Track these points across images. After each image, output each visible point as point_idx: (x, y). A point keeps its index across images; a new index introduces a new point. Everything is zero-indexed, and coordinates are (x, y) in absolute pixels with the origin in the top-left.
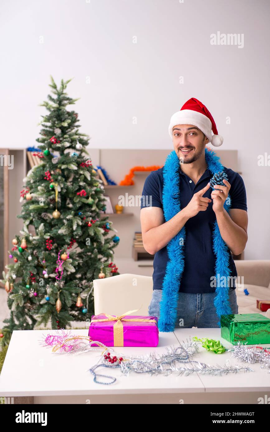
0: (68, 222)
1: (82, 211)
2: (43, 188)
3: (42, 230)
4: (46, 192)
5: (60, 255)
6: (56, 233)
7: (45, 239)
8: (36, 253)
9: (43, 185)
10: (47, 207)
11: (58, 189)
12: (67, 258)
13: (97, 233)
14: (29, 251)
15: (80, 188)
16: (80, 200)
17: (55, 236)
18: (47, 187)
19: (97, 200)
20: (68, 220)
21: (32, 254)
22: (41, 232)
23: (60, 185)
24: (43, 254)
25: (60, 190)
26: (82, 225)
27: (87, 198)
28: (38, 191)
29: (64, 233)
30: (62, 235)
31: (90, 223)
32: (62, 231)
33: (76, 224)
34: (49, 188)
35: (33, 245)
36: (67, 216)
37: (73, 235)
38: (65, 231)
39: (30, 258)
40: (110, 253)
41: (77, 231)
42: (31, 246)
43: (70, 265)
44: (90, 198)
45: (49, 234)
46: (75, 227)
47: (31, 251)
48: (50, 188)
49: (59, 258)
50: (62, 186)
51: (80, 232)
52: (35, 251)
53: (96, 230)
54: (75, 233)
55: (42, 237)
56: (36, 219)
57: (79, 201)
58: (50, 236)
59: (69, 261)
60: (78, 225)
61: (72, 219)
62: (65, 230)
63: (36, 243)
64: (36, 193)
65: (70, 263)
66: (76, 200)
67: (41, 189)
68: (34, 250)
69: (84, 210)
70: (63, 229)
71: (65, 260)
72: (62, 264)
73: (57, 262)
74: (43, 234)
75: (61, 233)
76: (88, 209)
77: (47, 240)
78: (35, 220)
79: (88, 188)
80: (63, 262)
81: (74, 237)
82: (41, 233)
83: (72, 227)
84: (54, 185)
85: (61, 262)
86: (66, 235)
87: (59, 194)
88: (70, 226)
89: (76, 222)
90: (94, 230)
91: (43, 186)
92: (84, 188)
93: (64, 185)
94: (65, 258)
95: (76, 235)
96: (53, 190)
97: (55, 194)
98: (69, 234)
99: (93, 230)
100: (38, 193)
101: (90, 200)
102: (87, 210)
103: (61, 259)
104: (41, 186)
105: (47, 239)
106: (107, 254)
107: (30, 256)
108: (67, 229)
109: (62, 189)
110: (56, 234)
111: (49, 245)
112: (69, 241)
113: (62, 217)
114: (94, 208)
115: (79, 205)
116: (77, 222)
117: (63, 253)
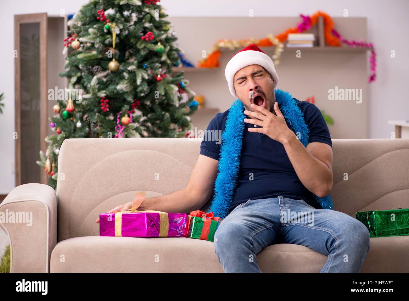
0: (130, 75)
1: (148, 63)
2: (96, 31)
3: (94, 85)
4: (100, 35)
5: (120, 118)
6: (113, 90)
7: (99, 97)
8: (87, 118)
9: (95, 26)
10: (100, 56)
11: (116, 31)
12: (129, 122)
13: (169, 92)
14: (78, 115)
15: (145, 30)
16: (146, 46)
17: (112, 94)
18: (101, 29)
19: (168, 48)
20: (130, 72)
21: (81, 119)
22: (94, 87)
23: (119, 27)
24: (96, 117)
25: (118, 32)
26: (149, 79)
27: (156, 43)
28: (89, 34)
29: (125, 90)
30: (121, 92)
31: (159, 76)
32: (122, 86)
33: (141, 78)
34: (103, 31)
35: (82, 108)
36: (128, 67)
37: (136, 93)
38: (126, 87)
39: (79, 124)
40: (186, 120)
41: (142, 86)
42: (80, 110)
43: (134, 132)
44: (159, 44)
45: (104, 91)
46: (139, 82)
47: (80, 115)
48: (105, 31)
49: (118, 122)
50: (121, 27)
51: (146, 88)
52: (86, 116)
53: (167, 88)
54: (140, 89)
55: (95, 96)
56: (86, 74)
57: (144, 47)
58: (105, 93)
59: (131, 126)
60: (143, 79)
61: (135, 70)
62: (126, 85)
63: (87, 103)
64: (86, 37)
65: (134, 128)
66: (140, 45)
67: (92, 32)
68: (84, 114)
69: (150, 61)
70: (123, 84)
71: (126, 125)
72: (122, 129)
73: (116, 128)
74: (97, 91)
75: (121, 89)
76: (156, 59)
77: (102, 100)
78: (84, 75)
79: (156, 32)
80: (124, 127)
81: (139, 95)
82: (93, 90)
83: (135, 81)
84: (110, 26)
85: (122, 128)
86: (127, 92)
87: (117, 38)
88: (133, 81)
89: (140, 75)
90: (165, 88)
91: (95, 28)
92: (151, 30)
93: (124, 26)
94: (127, 121)
95: (141, 92)
96: (110, 32)
97: (112, 37)
98: (131, 91)
99: (163, 88)
100: (88, 37)
101: (159, 47)
102: (154, 61)
103: (122, 124)
104: (93, 28)
105: (101, 98)
106: (183, 121)
107: (79, 121)
108: (129, 84)
109: (121, 30)
110: (113, 92)
111: (104, 105)
112: (131, 100)
113: (121, 68)
114: (164, 58)
115: (145, 53)
116: (142, 75)
117: (124, 116)
